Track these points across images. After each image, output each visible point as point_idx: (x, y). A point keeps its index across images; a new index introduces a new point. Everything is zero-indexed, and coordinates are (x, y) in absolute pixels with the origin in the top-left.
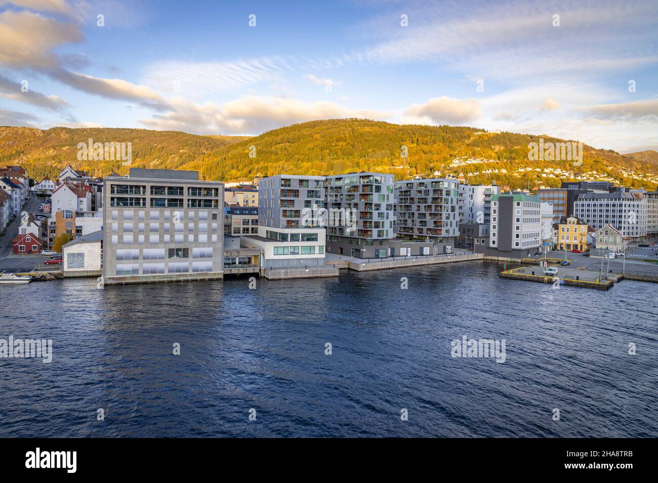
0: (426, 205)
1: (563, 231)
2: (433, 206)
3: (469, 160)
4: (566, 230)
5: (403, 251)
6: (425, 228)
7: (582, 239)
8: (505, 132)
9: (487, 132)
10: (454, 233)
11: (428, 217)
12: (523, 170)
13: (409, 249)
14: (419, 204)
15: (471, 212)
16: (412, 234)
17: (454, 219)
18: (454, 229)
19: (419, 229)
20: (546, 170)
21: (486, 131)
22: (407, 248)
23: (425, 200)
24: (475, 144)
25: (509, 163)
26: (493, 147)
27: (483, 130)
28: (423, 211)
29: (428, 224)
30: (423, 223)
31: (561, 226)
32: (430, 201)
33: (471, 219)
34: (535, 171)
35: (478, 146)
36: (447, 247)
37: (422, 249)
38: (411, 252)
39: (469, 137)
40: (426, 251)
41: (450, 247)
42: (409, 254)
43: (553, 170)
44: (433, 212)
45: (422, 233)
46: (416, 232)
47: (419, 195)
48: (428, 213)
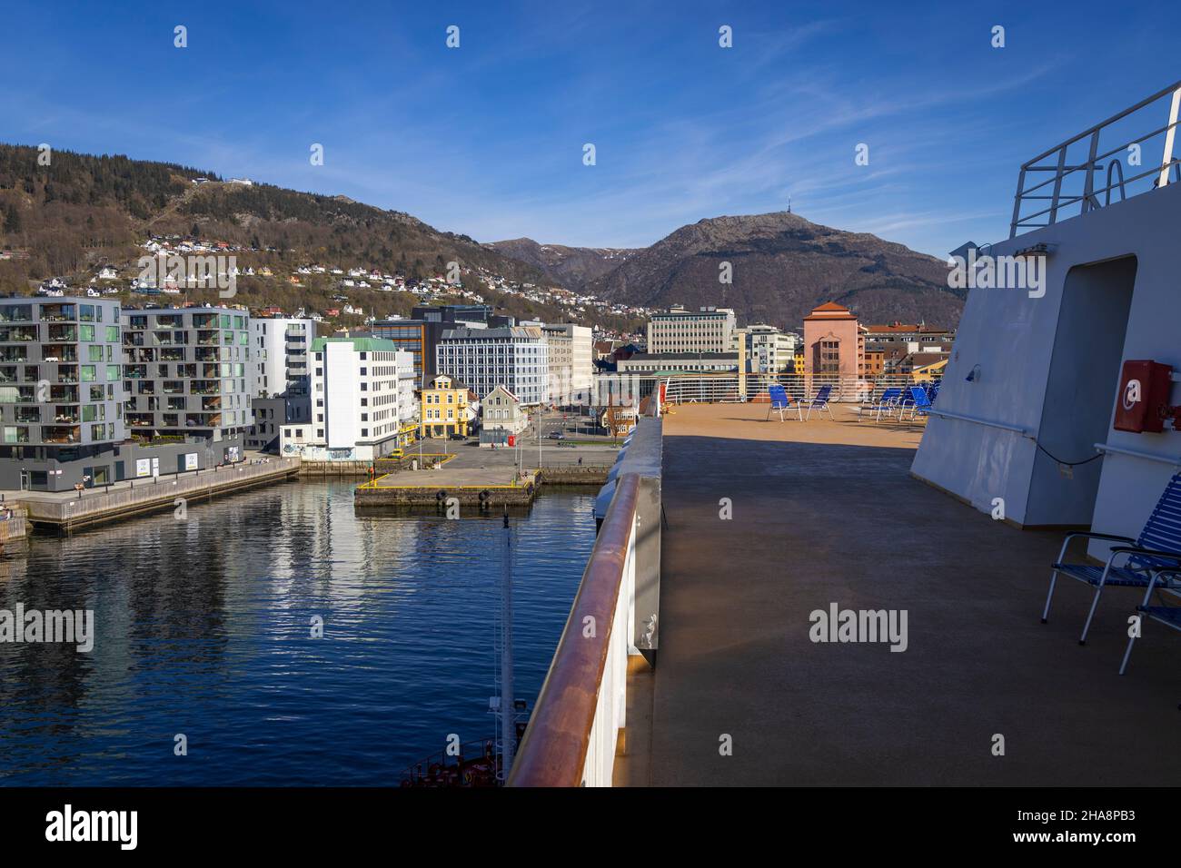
0: (183, 363)
1: (430, 401)
2: (200, 366)
3: (184, 243)
4: (433, 399)
5: (143, 467)
6: (181, 414)
7: (461, 415)
8: (261, 184)
9: (221, 179)
10: (244, 418)
12: (306, 271)
13: (156, 460)
14: (164, 363)
15: (263, 372)
16: (149, 428)
17: (243, 391)
18: (244, 412)
19: (166, 417)
20: (354, 274)
21: (218, 177)
22: (151, 458)
23: (179, 353)
25: (276, 256)
26: (238, 216)
27: (212, 176)
28: (173, 376)
29: (189, 403)
30: (178, 402)
31: (426, 393)
32: (190, 358)
33: (262, 388)
34: (333, 274)
35: (203, 212)
36: (231, 449)
37: (181, 459)
38: (160, 467)
39: (180, 189)
40: (192, 461)
41: (235, 450)
42: (156, 473)
43: (364, 272)
44: (200, 377)
45: (177, 425)
46: (160, 424)
47: (164, 344)
48: (187, 380)
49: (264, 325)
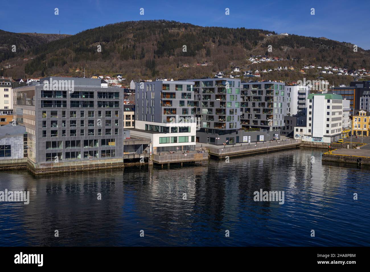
0: (260, 102)
1: (356, 121)
2: (266, 103)
3: (263, 58)
4: (358, 120)
5: (245, 139)
6: (259, 121)
7: (369, 127)
8: (291, 34)
9: (277, 34)
10: (281, 123)
11: (261, 113)
12: (307, 68)
13: (250, 137)
14: (254, 102)
15: (289, 106)
16: (248, 125)
17: (281, 113)
18: (281, 121)
19: (254, 121)
20: (326, 68)
21: (276, 33)
22: (248, 136)
23: (259, 98)
25: (296, 62)
26: (282, 47)
27: (274, 33)
28: (257, 107)
29: (262, 117)
30: (258, 116)
31: (354, 117)
32: (263, 101)
33: (288, 112)
34: (318, 69)
36: (276, 135)
37: (258, 137)
38: (251, 139)
39: (262, 38)
40: (262, 138)
41: (277, 135)
42: (249, 141)
43: (331, 68)
44: (266, 107)
45: (257, 125)
46: (252, 124)
47: (254, 95)
48: (261, 108)
49: (290, 88)
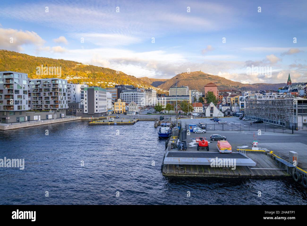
0: (49, 92)
1: (116, 105)
2: (53, 92)
3: (75, 77)
4: (117, 104)
5: (36, 118)
6: (49, 105)
7: (124, 108)
9: (83, 64)
10: (65, 106)
11: (51, 99)
13: (40, 116)
14: (45, 92)
15: (75, 97)
16: (41, 108)
17: (65, 99)
18: (65, 105)
19: (45, 106)
20: (109, 83)
22: (38, 115)
23: (48, 90)
24: (77, 70)
25: (93, 79)
26: (86, 71)
27: (81, 63)
28: (47, 95)
29: (50, 102)
30: (48, 102)
31: (115, 103)
32: (51, 91)
33: (75, 101)
34: (105, 83)
35: (79, 71)
36: (62, 114)
37: (47, 116)
39: (74, 66)
40: (50, 117)
41: (63, 114)
42: (40, 119)
43: (112, 83)
44: (53, 96)
45: (48, 108)
46: (44, 107)
47: (45, 87)
48: (50, 97)
49: (75, 86)
